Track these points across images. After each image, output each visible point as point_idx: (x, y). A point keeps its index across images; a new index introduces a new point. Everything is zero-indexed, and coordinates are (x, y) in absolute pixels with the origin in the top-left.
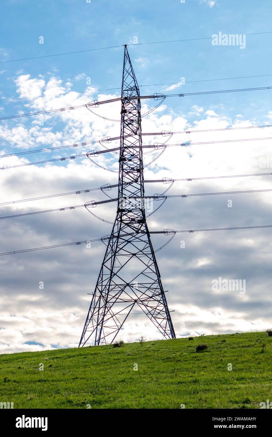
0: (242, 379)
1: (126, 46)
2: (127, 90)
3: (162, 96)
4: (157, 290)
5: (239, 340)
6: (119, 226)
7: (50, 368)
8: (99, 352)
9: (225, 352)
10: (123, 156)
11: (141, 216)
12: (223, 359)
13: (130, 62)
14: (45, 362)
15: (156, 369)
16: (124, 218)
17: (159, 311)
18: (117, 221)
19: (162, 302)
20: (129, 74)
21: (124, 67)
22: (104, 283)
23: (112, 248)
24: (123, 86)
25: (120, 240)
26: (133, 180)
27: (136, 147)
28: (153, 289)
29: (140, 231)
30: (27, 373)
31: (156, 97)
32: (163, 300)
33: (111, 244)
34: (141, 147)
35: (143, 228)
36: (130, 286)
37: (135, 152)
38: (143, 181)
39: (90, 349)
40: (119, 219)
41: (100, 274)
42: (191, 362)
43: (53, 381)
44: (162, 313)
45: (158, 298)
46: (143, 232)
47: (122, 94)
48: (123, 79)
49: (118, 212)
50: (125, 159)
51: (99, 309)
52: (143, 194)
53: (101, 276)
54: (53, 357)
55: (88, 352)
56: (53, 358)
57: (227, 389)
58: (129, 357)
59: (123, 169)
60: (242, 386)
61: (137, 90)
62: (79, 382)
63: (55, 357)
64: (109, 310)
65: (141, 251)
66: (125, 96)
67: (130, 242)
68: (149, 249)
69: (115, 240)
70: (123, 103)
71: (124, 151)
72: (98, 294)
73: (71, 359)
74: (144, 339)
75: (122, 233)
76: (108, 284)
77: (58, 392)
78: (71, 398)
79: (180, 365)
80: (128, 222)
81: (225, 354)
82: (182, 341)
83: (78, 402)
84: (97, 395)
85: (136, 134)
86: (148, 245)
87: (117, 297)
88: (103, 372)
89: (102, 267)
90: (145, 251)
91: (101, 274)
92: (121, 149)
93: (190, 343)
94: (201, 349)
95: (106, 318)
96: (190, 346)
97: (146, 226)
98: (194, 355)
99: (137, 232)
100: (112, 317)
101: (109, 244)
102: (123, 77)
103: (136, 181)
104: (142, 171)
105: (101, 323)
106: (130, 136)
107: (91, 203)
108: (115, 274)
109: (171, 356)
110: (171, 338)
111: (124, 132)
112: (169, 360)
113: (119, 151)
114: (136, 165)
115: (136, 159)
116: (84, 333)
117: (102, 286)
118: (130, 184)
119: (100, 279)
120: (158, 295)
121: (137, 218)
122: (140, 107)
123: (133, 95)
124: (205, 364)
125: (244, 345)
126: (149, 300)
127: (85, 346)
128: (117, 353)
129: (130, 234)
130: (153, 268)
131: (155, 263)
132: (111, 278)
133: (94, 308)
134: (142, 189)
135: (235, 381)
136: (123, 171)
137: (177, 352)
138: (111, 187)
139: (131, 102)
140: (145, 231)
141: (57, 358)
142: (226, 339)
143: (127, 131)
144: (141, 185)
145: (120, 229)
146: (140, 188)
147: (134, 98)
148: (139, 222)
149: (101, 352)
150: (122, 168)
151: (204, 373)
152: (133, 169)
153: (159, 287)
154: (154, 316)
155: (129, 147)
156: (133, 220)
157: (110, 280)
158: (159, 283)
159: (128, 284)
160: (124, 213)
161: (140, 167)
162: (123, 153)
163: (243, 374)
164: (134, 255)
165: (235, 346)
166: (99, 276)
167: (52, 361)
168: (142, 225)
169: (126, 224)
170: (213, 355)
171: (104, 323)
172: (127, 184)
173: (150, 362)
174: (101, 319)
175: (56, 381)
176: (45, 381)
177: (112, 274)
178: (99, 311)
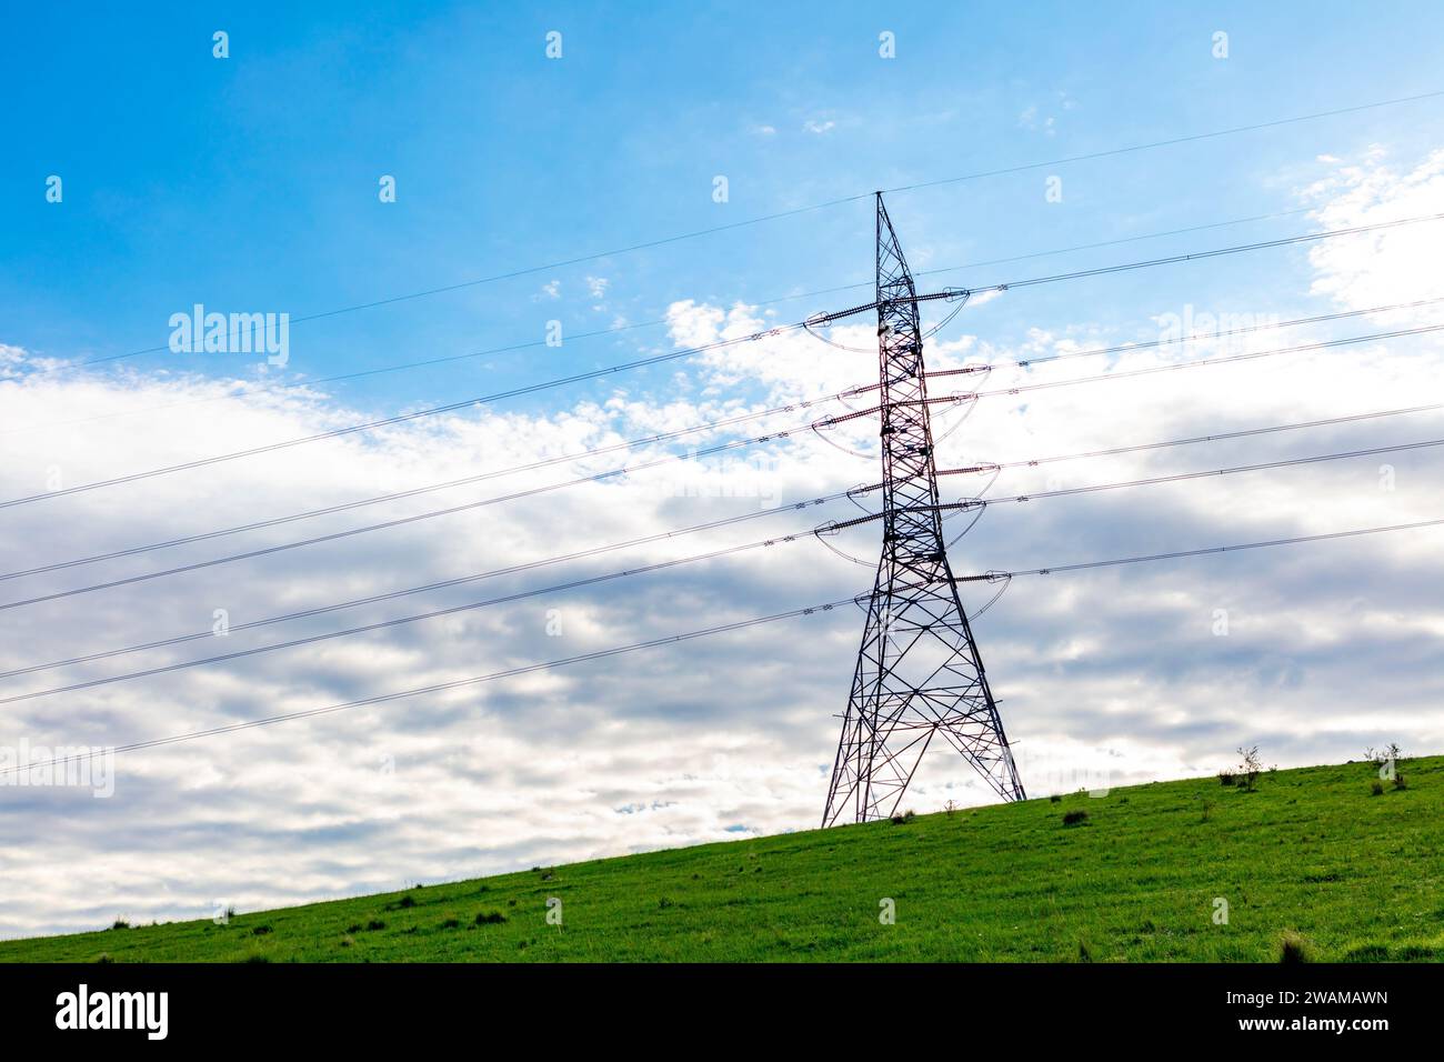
0: (1151, 879)
1: (878, 193)
2: (889, 286)
3: (962, 293)
4: (978, 700)
5: (1157, 797)
6: (890, 570)
7: (758, 875)
8: (860, 836)
9: (1125, 825)
10: (889, 424)
11: (935, 546)
12: (1118, 839)
13: (890, 227)
14: (749, 861)
15: (973, 868)
16: (899, 552)
17: (985, 744)
18: (884, 560)
19: (991, 724)
20: (890, 251)
21: (878, 238)
22: (867, 691)
23: (878, 617)
24: (878, 278)
25: (894, 600)
26: (913, 471)
27: (916, 402)
28: (969, 698)
29: (935, 578)
30: (709, 888)
31: (949, 295)
32: (993, 720)
33: (876, 609)
34: (924, 403)
35: (941, 572)
36: (920, 695)
37: (912, 414)
38: (934, 473)
39: (844, 829)
40: (890, 556)
41: (856, 673)
42: (1049, 848)
43: (758, 902)
44: (991, 746)
45: (983, 716)
46: (941, 579)
47: (879, 293)
48: (878, 263)
49: (885, 542)
50: (892, 430)
51: (860, 746)
52: (937, 501)
53: (859, 676)
54: (765, 851)
55: (838, 837)
56: (765, 854)
57: (1114, 905)
58: (922, 844)
59: (890, 451)
60: (1147, 895)
61: (909, 282)
62: (814, 900)
63: (770, 850)
64: (880, 747)
65: (940, 620)
66: (885, 297)
67: (914, 602)
68: (956, 615)
69: (883, 599)
70: (881, 313)
71: (889, 412)
72: (855, 714)
73: (802, 854)
74: (954, 804)
75: (897, 584)
76: (876, 693)
77: (763, 925)
78: (786, 936)
79: (1025, 857)
80: (909, 560)
81: (1123, 829)
82: (1037, 806)
83: (800, 944)
84: (840, 929)
85: (913, 375)
86: (954, 606)
87: (895, 718)
88: (863, 879)
89: (860, 659)
90: (949, 620)
91: (859, 672)
92: (882, 409)
93: (1052, 809)
94: (1073, 819)
95: (875, 764)
96: (1052, 816)
97: (947, 568)
98: (1058, 833)
99: (930, 581)
100: (889, 761)
101: (871, 608)
102: (878, 259)
103: (920, 474)
104: (931, 453)
105: (865, 776)
106: (901, 380)
107: (827, 525)
108: (888, 672)
109: (1008, 839)
110: (1016, 800)
111: (887, 373)
112: (1005, 846)
113: (878, 414)
114: (916, 440)
115: (917, 427)
116: (831, 797)
117: (862, 697)
118: (906, 480)
119: (858, 683)
120: (982, 710)
121: (927, 550)
122: (918, 319)
123: (902, 295)
124: (1079, 853)
125: (1168, 806)
126: (962, 721)
127: (834, 825)
128: (899, 836)
129: (913, 586)
130: (967, 653)
131: (971, 643)
132: (881, 680)
133: (850, 745)
134: (933, 490)
135: (1135, 886)
136: (891, 455)
137: (1023, 828)
138: (867, 489)
139: (898, 309)
140: (946, 577)
141: (772, 853)
142: (1130, 797)
143: (894, 371)
144: (930, 481)
145: (893, 576)
146: (928, 488)
147: (904, 300)
148: (932, 559)
149: (865, 835)
150: (887, 450)
151: (1072, 872)
152: (911, 448)
153: (982, 694)
154: (976, 754)
155: (900, 404)
156: (919, 555)
157: (879, 683)
158: (982, 684)
159: (916, 692)
160: (899, 542)
161: (926, 444)
162: (888, 418)
163: (1154, 871)
164: (926, 628)
165: (1148, 809)
166: (856, 677)
167: (761, 860)
168: (938, 566)
169: (905, 565)
170: (1098, 831)
171: (872, 774)
172: (902, 480)
173: (965, 853)
174: (865, 765)
175: (764, 901)
176: (742, 902)
177: (883, 672)
178: (859, 749)
